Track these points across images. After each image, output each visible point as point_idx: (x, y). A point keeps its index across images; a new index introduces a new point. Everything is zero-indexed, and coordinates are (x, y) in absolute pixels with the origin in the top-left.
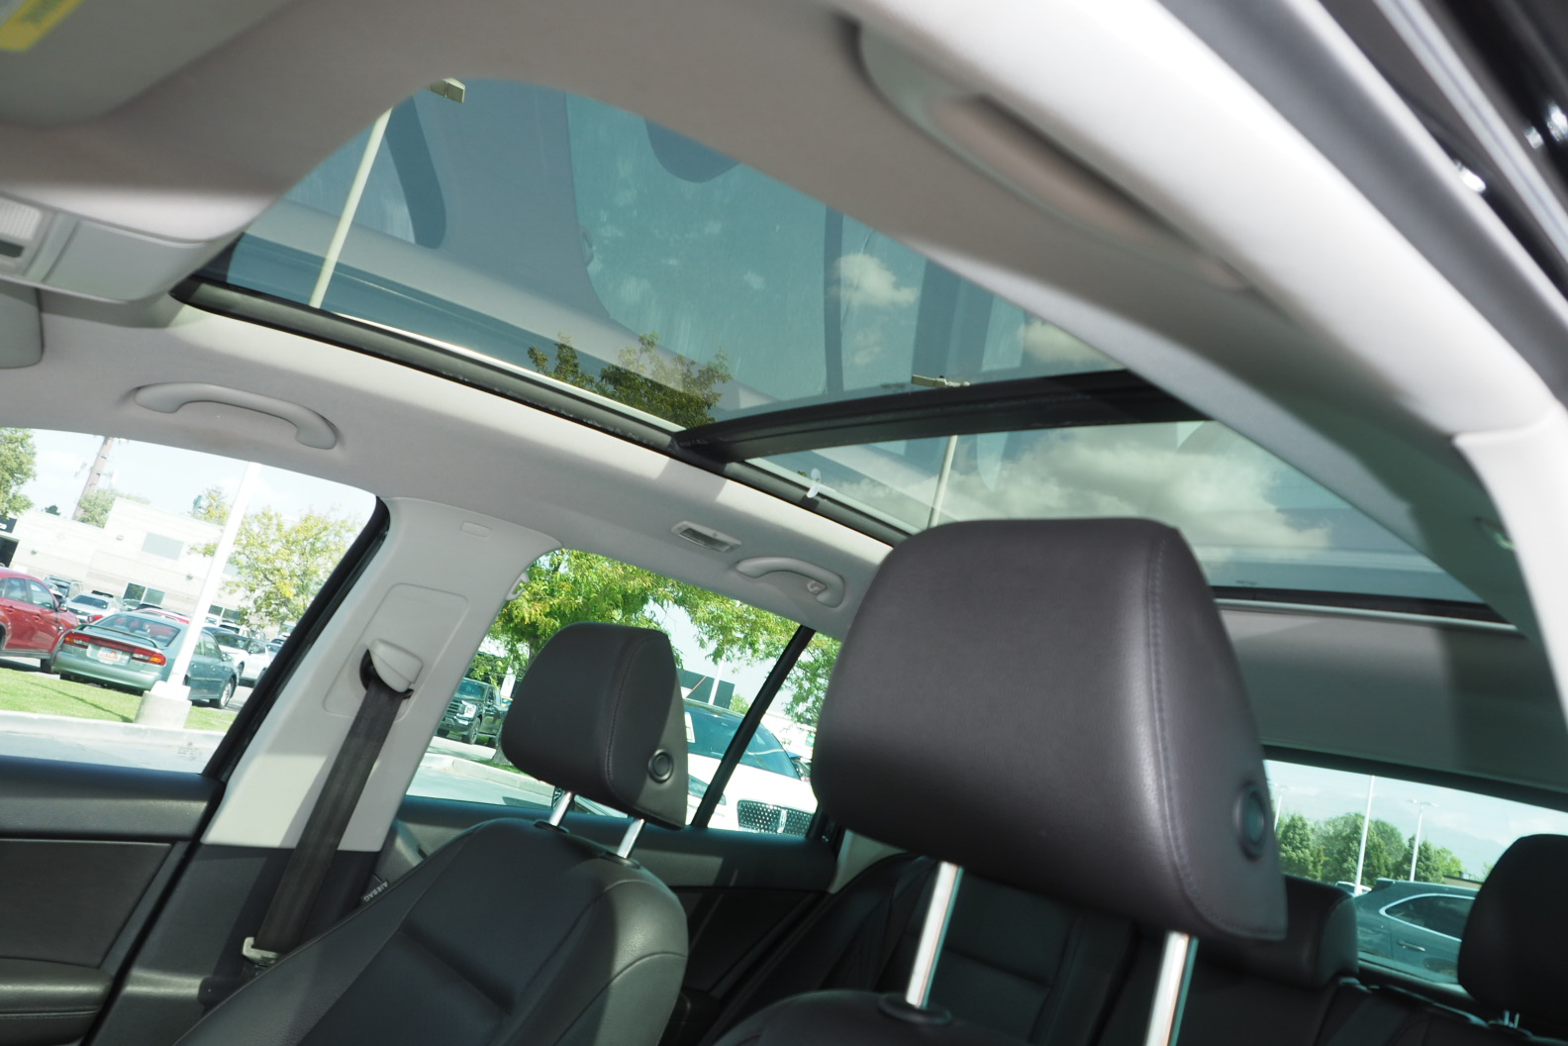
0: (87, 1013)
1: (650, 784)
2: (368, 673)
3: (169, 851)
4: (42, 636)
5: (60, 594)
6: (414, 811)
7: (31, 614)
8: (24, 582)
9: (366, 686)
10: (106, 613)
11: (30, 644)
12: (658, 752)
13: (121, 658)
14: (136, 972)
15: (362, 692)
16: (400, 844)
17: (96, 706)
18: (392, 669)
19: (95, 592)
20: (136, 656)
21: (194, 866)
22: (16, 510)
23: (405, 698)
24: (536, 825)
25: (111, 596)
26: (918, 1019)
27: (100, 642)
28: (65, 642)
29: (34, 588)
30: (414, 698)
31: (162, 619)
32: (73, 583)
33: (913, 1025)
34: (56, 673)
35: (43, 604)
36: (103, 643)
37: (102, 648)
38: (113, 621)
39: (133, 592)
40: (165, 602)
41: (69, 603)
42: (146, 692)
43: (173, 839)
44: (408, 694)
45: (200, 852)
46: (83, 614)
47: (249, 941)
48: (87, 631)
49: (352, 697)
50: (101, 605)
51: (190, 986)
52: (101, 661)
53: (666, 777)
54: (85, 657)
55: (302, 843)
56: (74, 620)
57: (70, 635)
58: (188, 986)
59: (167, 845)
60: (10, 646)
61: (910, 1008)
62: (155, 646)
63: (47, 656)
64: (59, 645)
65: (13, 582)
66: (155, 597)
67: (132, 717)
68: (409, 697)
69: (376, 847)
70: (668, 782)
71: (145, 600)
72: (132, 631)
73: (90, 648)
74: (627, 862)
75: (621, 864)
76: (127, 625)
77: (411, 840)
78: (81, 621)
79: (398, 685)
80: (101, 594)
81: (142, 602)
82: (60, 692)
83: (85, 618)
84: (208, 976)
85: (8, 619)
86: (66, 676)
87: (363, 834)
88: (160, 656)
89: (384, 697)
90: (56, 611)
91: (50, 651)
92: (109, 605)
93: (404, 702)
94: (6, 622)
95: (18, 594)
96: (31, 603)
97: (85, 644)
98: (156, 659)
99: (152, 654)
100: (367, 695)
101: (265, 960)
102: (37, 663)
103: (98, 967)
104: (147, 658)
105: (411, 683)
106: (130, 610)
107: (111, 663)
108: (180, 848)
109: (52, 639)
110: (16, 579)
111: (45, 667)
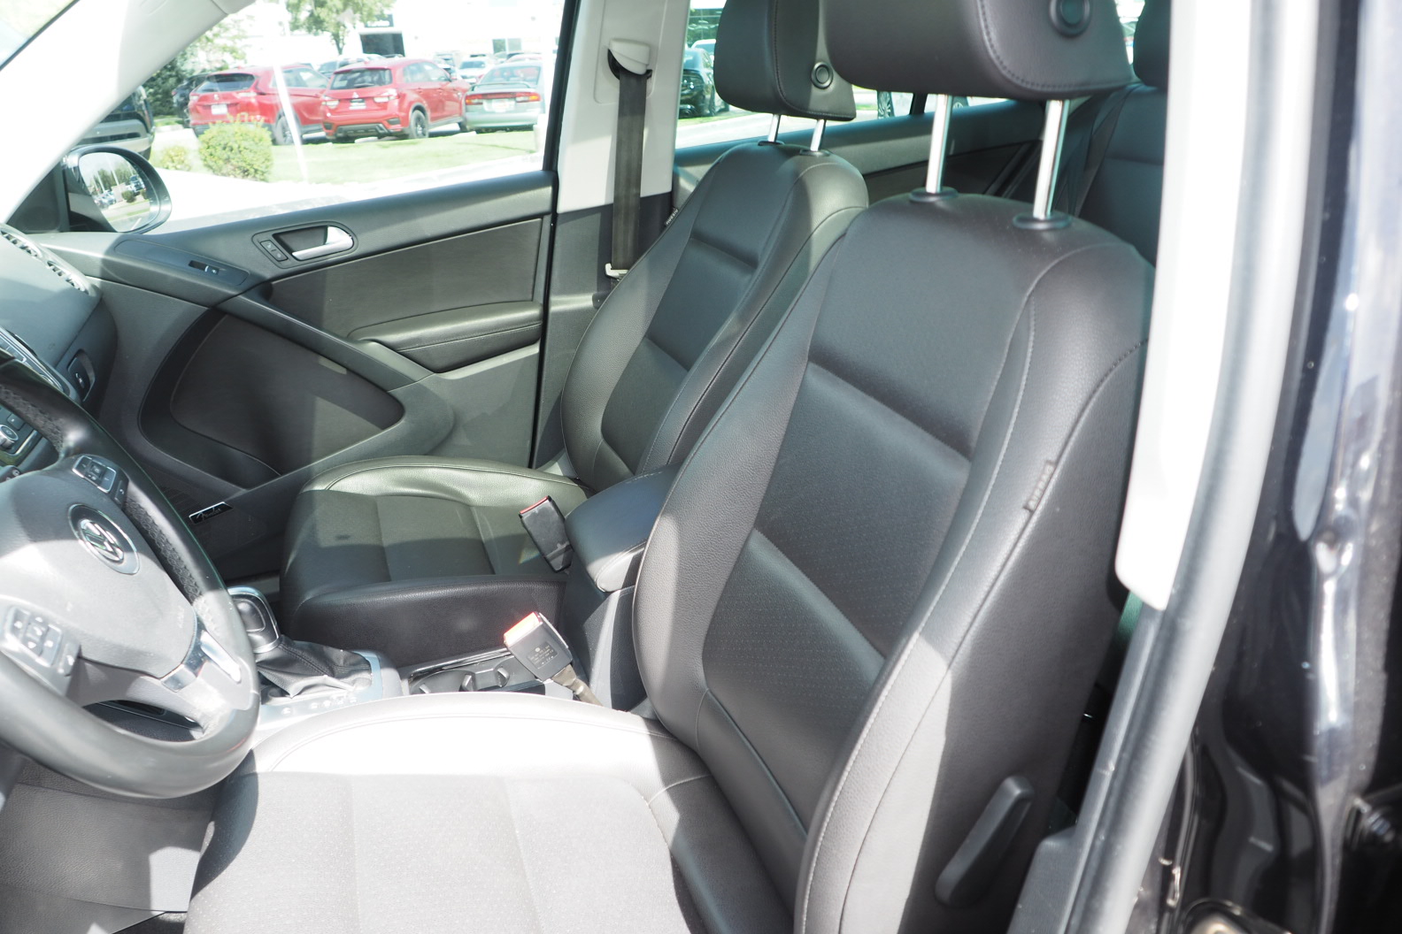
0: (536, 326)
1: (815, 91)
2: (616, 68)
3: (542, 223)
4: (450, 106)
5: (448, 67)
6: (684, 159)
7: (435, 89)
8: (418, 65)
9: (618, 77)
10: (484, 71)
11: (445, 113)
12: (817, 66)
13: (508, 104)
14: (553, 298)
15: (616, 82)
16: (683, 183)
17: (507, 148)
18: (631, 60)
19: (472, 56)
20: (518, 99)
21: (559, 229)
22: (388, 6)
23: (648, 78)
24: (759, 145)
25: (484, 55)
26: (932, 199)
27: (489, 97)
28: (467, 104)
29: (427, 68)
30: (654, 76)
31: (527, 62)
32: (454, 54)
33: (931, 204)
34: (471, 130)
35: (439, 79)
36: (493, 97)
37: (493, 101)
38: (492, 75)
39: (498, 46)
40: (524, 47)
41: (458, 73)
42: (534, 126)
43: (541, 215)
44: (649, 73)
45: (559, 219)
46: (472, 77)
47: (608, 266)
48: (477, 91)
49: (611, 89)
50: (479, 65)
51: (587, 300)
52: (497, 111)
53: (827, 84)
54: (483, 112)
55: (616, 198)
56: (466, 85)
57: (467, 97)
58: (585, 301)
59: (539, 219)
60: (434, 119)
61: (930, 195)
62: (529, 87)
63: (461, 120)
64: (464, 108)
65: (412, 68)
66: (516, 44)
67: (533, 148)
68: (651, 76)
69: (668, 189)
70: (832, 87)
71: (510, 49)
72: (508, 80)
73: (485, 102)
74: (818, 154)
75: (814, 156)
76: (503, 76)
77: (689, 177)
78: (471, 84)
79: (639, 70)
80: (476, 56)
81: (508, 52)
82: (479, 145)
83: (473, 80)
84: (595, 292)
85: (422, 99)
86: (479, 131)
87: (654, 183)
88: (535, 94)
89: (633, 81)
90: (450, 81)
91: (460, 115)
92: (486, 63)
93: (649, 82)
94: (421, 102)
95: (419, 77)
96: (430, 80)
97: (480, 101)
98: (534, 97)
99: (529, 94)
100: (621, 84)
101: (622, 276)
102: (456, 127)
103: (532, 300)
104: (526, 99)
105: (647, 65)
106: (502, 62)
107: (504, 111)
108: (548, 219)
109: (457, 105)
110: (413, 65)
111: (463, 129)
